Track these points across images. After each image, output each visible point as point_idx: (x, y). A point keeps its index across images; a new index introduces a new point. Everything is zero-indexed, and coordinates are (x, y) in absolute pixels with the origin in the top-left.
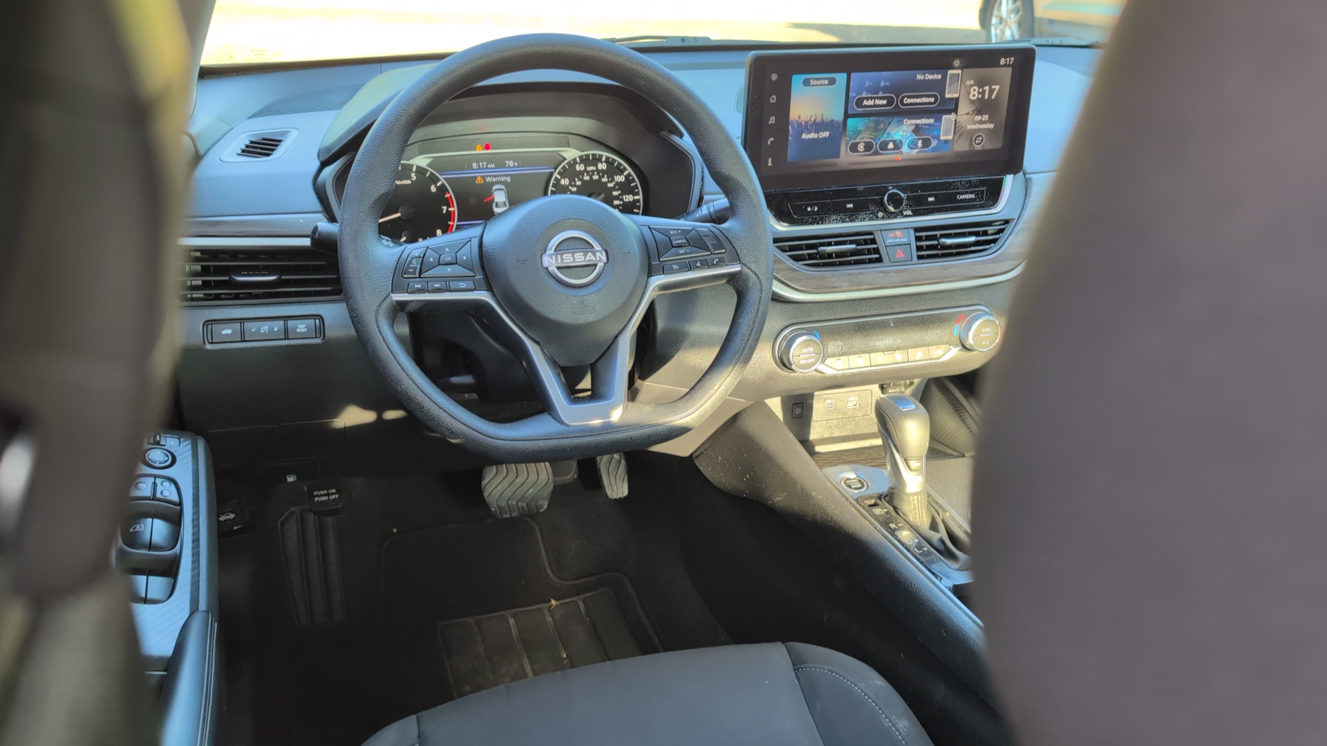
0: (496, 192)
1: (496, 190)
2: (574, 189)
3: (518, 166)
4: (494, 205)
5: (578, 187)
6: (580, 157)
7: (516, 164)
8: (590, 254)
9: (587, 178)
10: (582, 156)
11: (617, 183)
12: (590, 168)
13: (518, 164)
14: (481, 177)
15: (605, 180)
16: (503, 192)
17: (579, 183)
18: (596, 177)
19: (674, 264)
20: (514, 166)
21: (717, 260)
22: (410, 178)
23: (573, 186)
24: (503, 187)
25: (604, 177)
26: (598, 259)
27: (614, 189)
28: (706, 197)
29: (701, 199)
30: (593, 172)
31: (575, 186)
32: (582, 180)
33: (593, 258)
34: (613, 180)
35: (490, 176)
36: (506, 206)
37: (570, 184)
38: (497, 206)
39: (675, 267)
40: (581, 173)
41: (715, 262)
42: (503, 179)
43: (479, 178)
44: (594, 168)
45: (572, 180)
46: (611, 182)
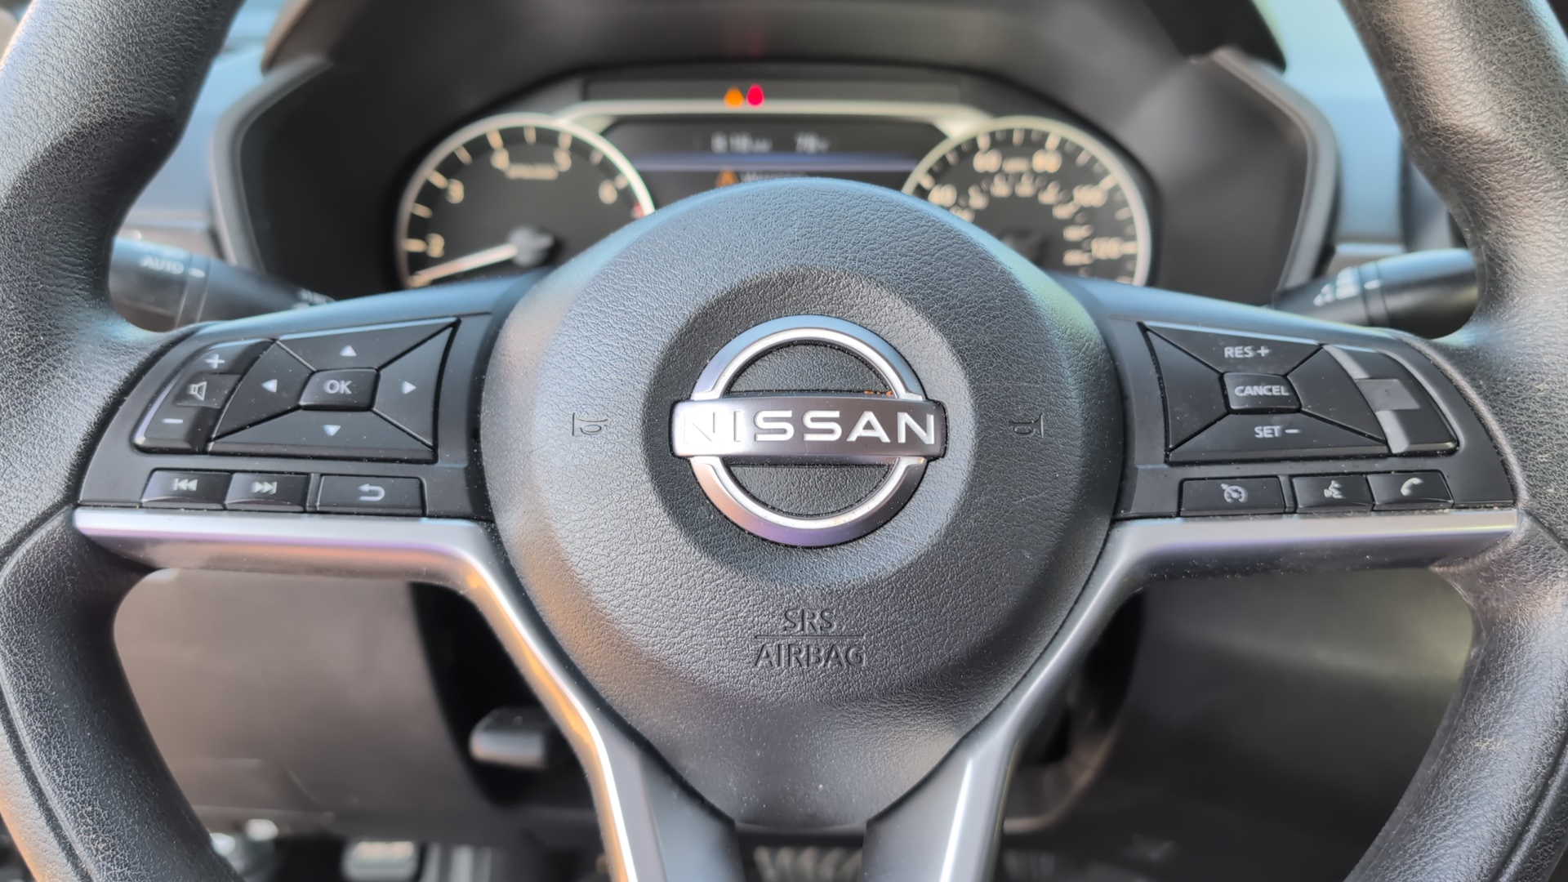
6: (992, 135)
8: (869, 416)
9: (1000, 189)
10: (996, 134)
11: (1082, 210)
12: (1012, 166)
14: (732, 173)
15: (1049, 197)
17: (978, 201)
18: (1025, 189)
19: (1230, 479)
21: (1416, 481)
25: (1046, 190)
26: (902, 439)
27: (1070, 222)
28: (1343, 250)
29: (1326, 253)
30: (1018, 177)
32: (987, 193)
33: (880, 433)
34: (1072, 198)
39: (1231, 492)
40: (988, 175)
41: (1405, 491)
43: (728, 178)
44: (1024, 166)
46: (1066, 203)
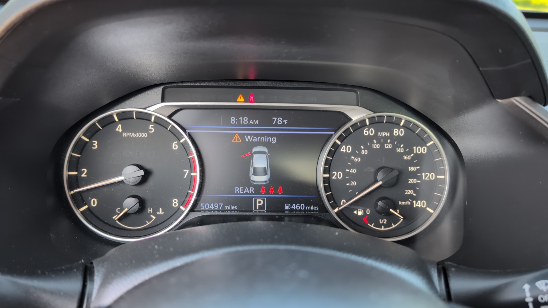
0: (255, 156)
1: (256, 153)
2: (357, 160)
3: (288, 125)
4: (251, 171)
5: (362, 157)
6: (370, 118)
7: (286, 122)
9: (377, 146)
10: (374, 117)
11: (416, 156)
12: (381, 134)
13: (289, 122)
14: (239, 134)
15: (400, 150)
16: (265, 156)
17: (364, 152)
18: (389, 146)
20: (283, 125)
22: (147, 130)
23: (356, 156)
24: (265, 149)
25: (399, 147)
30: (385, 138)
31: (359, 155)
32: (369, 148)
34: (412, 151)
35: (251, 135)
36: (266, 174)
37: (353, 153)
38: (255, 173)
40: (370, 139)
42: (267, 139)
43: (237, 137)
44: (388, 134)
45: (356, 148)
46: (408, 154)
